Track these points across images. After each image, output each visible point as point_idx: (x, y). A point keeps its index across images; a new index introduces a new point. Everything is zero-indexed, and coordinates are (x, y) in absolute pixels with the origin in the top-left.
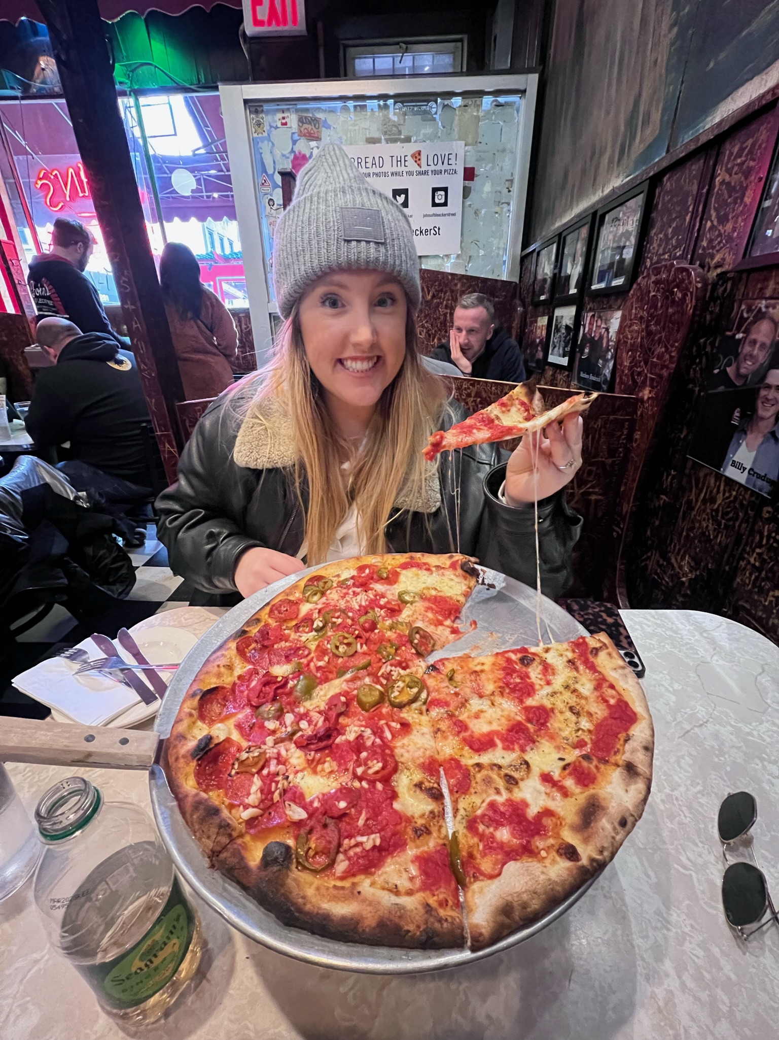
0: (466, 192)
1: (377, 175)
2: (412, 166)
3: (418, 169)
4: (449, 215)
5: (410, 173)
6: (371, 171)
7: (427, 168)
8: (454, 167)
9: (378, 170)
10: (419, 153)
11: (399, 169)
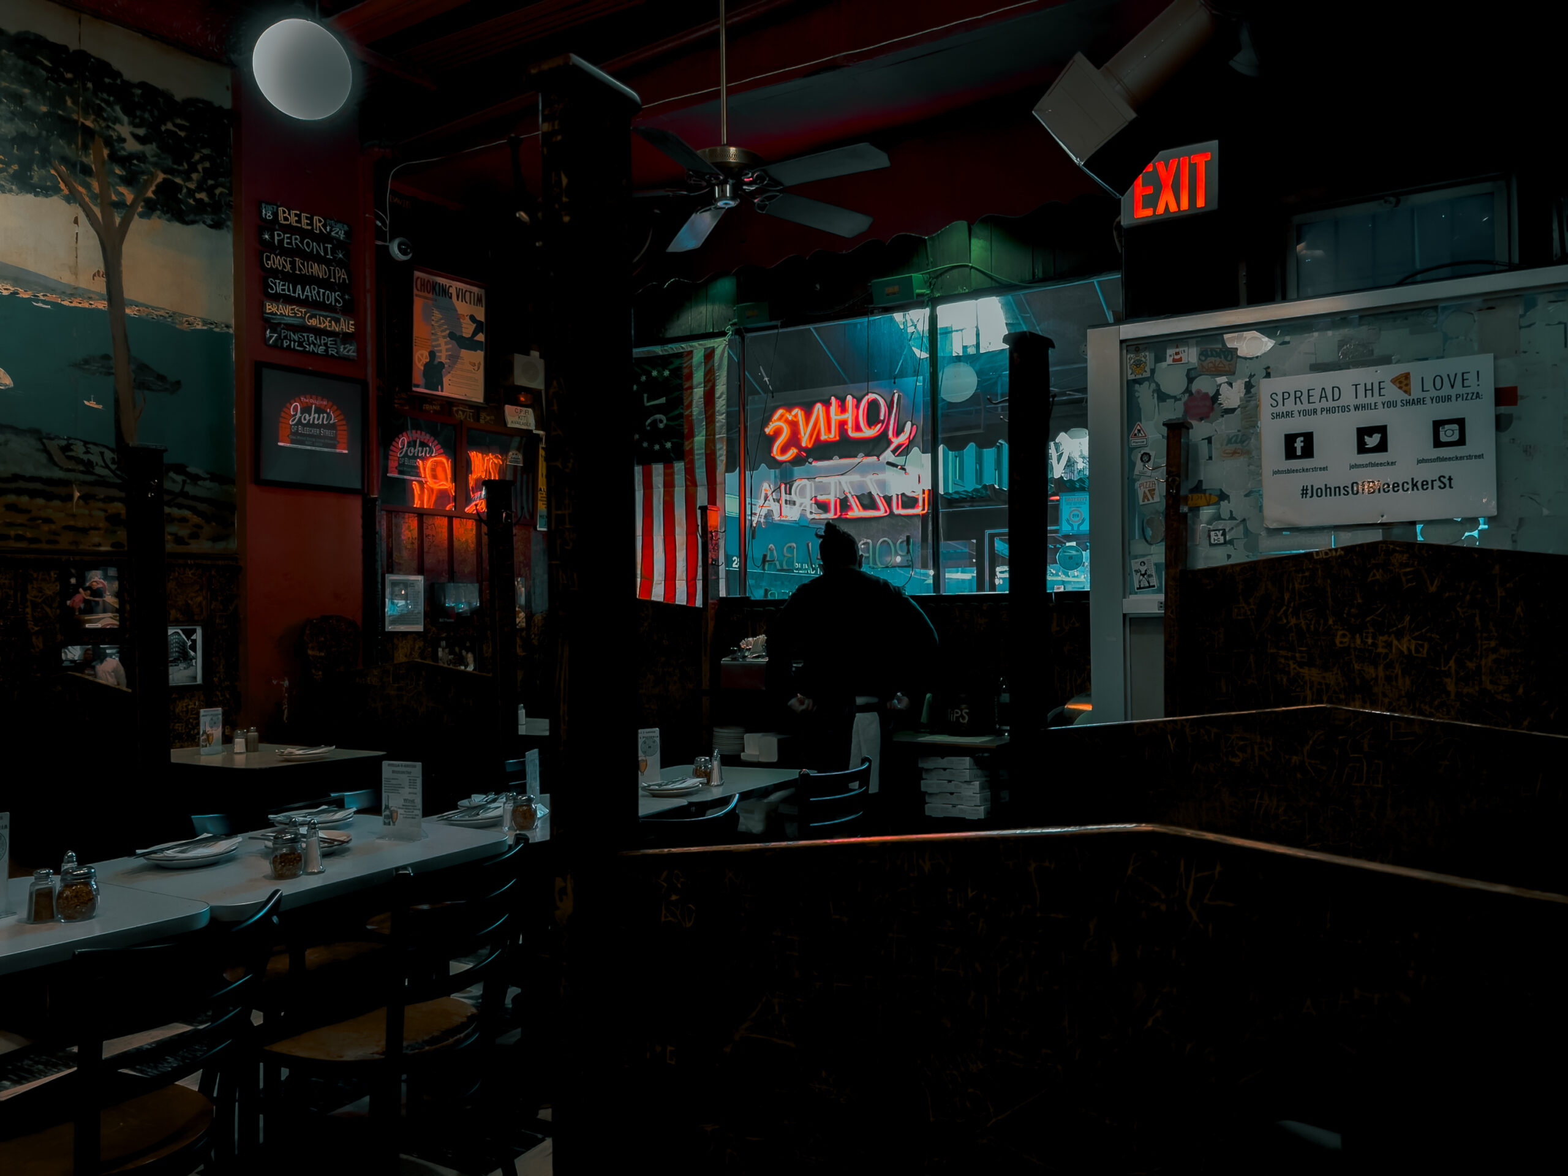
0: (1501, 424)
1: (1328, 410)
2: (1393, 392)
3: (1406, 397)
4: (1470, 457)
5: (1391, 404)
6: (1318, 406)
7: (1421, 395)
8: (1474, 389)
9: (1331, 404)
10: (1407, 376)
11: (1370, 400)
